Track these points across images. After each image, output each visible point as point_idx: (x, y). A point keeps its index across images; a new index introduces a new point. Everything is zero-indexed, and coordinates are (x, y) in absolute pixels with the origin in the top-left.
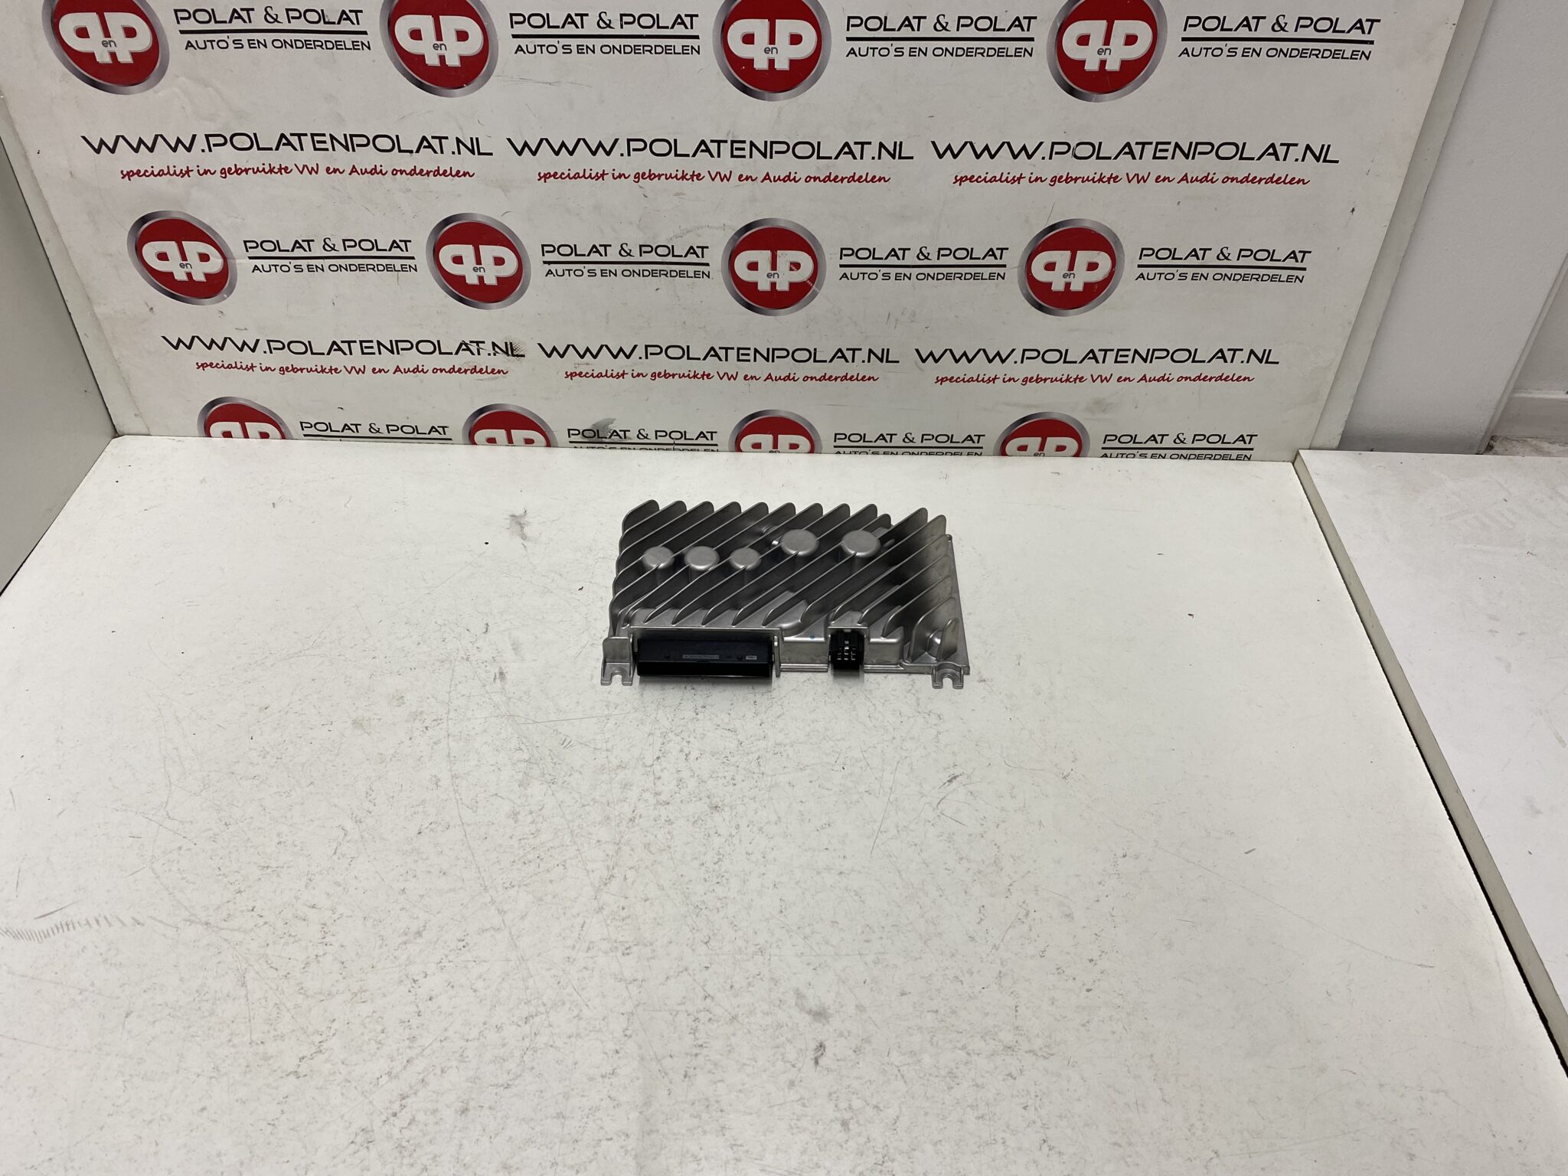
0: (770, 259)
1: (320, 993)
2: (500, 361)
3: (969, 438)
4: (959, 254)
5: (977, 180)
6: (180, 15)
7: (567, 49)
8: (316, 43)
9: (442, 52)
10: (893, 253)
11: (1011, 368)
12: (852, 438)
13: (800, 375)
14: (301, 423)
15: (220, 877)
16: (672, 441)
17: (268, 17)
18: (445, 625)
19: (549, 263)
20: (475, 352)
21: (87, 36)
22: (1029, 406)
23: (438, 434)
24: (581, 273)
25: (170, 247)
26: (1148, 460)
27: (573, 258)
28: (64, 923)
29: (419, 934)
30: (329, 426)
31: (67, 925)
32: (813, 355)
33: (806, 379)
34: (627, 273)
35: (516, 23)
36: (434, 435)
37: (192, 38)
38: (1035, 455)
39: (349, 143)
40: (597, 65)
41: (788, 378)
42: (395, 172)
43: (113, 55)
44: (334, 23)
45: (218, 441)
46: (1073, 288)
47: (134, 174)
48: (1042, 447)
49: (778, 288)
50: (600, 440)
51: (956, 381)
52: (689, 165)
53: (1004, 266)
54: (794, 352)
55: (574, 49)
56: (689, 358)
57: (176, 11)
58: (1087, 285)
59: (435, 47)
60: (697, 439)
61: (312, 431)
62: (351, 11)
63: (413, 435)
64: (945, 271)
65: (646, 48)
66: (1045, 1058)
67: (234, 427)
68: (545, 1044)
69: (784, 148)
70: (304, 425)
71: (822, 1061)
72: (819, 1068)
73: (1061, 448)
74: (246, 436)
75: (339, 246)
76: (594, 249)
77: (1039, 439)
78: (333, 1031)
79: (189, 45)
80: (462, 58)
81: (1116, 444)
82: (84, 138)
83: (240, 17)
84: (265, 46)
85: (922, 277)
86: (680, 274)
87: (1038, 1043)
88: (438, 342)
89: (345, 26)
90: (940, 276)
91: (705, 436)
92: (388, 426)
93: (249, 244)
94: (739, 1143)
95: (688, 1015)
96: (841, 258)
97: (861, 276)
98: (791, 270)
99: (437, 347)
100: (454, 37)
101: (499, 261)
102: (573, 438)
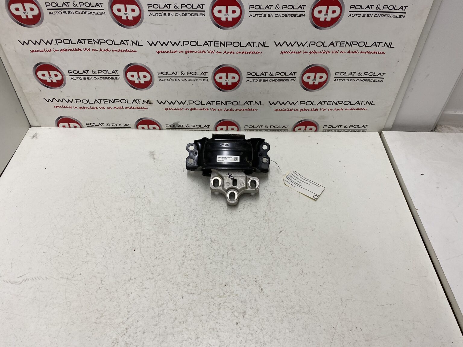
0: (226, 75)
1: (102, 299)
2: (145, 105)
3: (284, 127)
4: (282, 74)
5: (287, 53)
6: (47, 4)
7: (165, 15)
8: (89, 13)
9: (127, 15)
10: (262, 74)
11: (297, 107)
12: (250, 127)
13: (235, 109)
14: (86, 123)
15: (70, 265)
16: (197, 128)
17: (74, 5)
18: (132, 186)
19: (160, 77)
20: (138, 102)
21: (19, 10)
22: (302, 118)
23: (127, 126)
24: (169, 80)
25: (46, 72)
26: (336, 132)
27: (167, 76)
28: (26, 279)
29: (129, 281)
30: (94, 124)
31: (27, 280)
32: (238, 103)
33: (236, 110)
34: (183, 80)
35: (150, 7)
36: (126, 126)
37: (51, 11)
38: (303, 131)
39: (99, 42)
40: (174, 20)
41: (231, 110)
42: (113, 51)
43: (27, 16)
44: (94, 7)
45: (61, 128)
46: (315, 84)
47: (34, 51)
48: (305, 129)
49: (228, 84)
50: (175, 128)
51: (281, 110)
52: (202, 48)
53: (295, 77)
54: (233, 102)
55: (167, 15)
56: (202, 104)
57: (46, 3)
58: (319, 83)
59: (125, 14)
60: (204, 127)
61: (90, 125)
62: (99, 3)
63: (120, 126)
64: (278, 79)
65: (189, 14)
66: (308, 314)
67: (66, 124)
68: (167, 313)
69: (230, 43)
70: (87, 124)
71: (246, 316)
72: (244, 318)
73: (311, 129)
74: (70, 127)
75: (97, 72)
76: (173, 73)
77: (304, 127)
78: (105, 310)
79: (50, 13)
80: (133, 17)
81: (327, 128)
82: (19, 41)
83: (65, 5)
84: (73, 13)
85: (271, 80)
86: (199, 80)
87: (306, 310)
88: (127, 100)
89: (98, 7)
90: (276, 80)
91: (206, 127)
92: (112, 124)
93: (69, 72)
94: (222, 340)
95: (207, 303)
96: (247, 75)
97: (253, 80)
98: (232, 79)
99: (127, 101)
100: (131, 11)
101: (145, 77)
102: (167, 127)
